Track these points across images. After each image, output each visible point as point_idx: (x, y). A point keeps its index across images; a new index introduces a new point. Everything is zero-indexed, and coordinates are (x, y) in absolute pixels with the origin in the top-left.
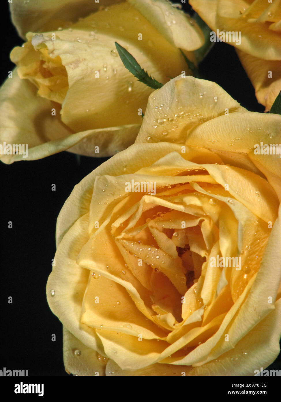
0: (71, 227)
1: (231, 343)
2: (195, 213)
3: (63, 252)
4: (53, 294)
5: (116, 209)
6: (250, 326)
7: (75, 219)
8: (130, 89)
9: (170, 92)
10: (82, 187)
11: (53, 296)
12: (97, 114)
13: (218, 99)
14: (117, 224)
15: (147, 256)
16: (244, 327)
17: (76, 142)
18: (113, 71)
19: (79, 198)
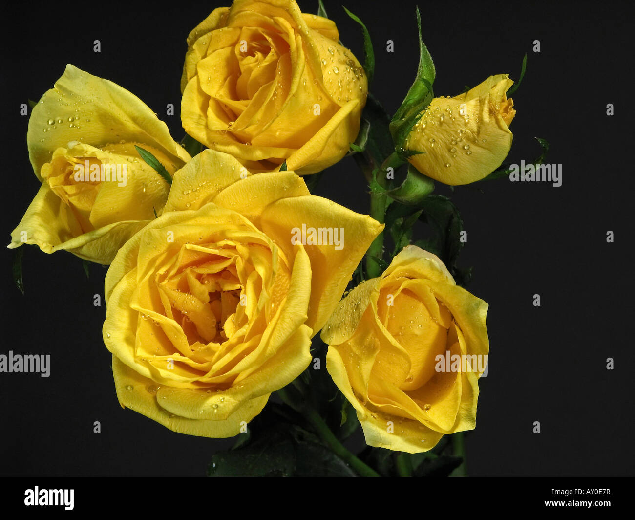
0: (118, 282)
1: (274, 349)
2: (228, 255)
3: (115, 302)
4: (109, 336)
5: (158, 262)
6: (288, 334)
7: (121, 276)
8: (144, 190)
9: (194, 165)
10: (126, 248)
11: (109, 338)
12: (118, 213)
13: (235, 167)
14: (162, 271)
15: (185, 302)
16: (283, 335)
17: (107, 231)
18: (133, 171)
19: (124, 257)
